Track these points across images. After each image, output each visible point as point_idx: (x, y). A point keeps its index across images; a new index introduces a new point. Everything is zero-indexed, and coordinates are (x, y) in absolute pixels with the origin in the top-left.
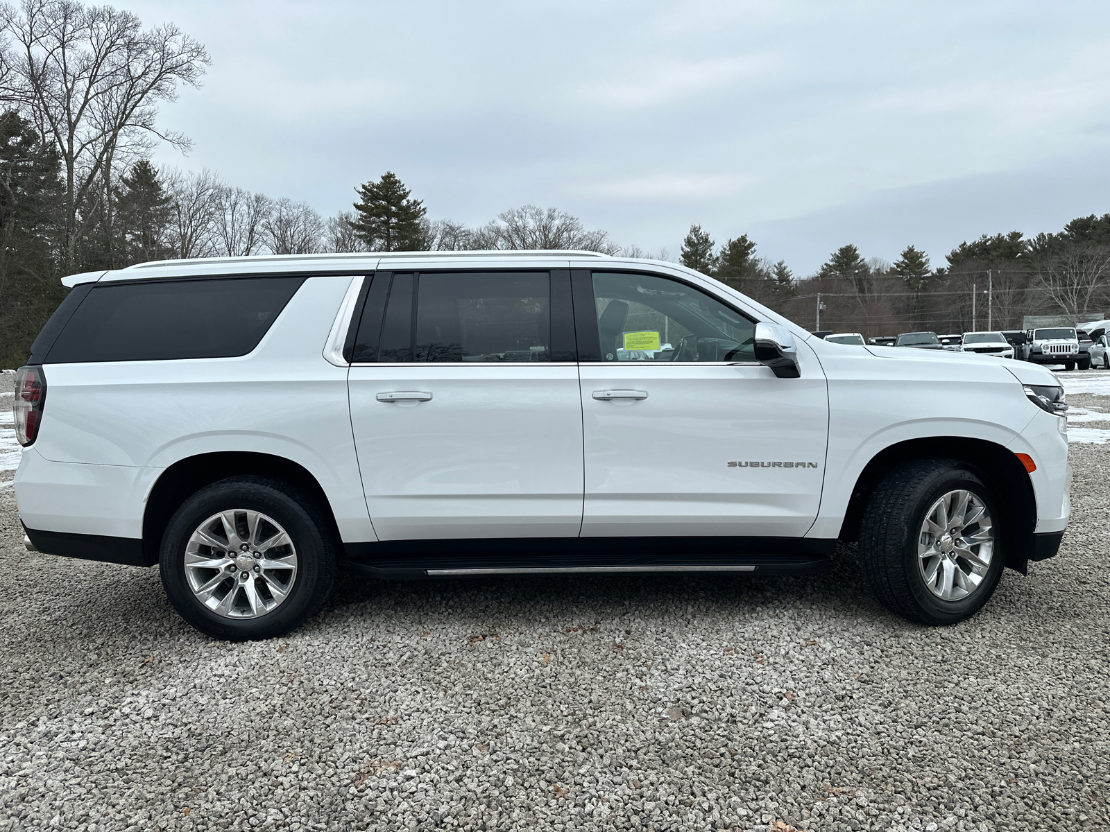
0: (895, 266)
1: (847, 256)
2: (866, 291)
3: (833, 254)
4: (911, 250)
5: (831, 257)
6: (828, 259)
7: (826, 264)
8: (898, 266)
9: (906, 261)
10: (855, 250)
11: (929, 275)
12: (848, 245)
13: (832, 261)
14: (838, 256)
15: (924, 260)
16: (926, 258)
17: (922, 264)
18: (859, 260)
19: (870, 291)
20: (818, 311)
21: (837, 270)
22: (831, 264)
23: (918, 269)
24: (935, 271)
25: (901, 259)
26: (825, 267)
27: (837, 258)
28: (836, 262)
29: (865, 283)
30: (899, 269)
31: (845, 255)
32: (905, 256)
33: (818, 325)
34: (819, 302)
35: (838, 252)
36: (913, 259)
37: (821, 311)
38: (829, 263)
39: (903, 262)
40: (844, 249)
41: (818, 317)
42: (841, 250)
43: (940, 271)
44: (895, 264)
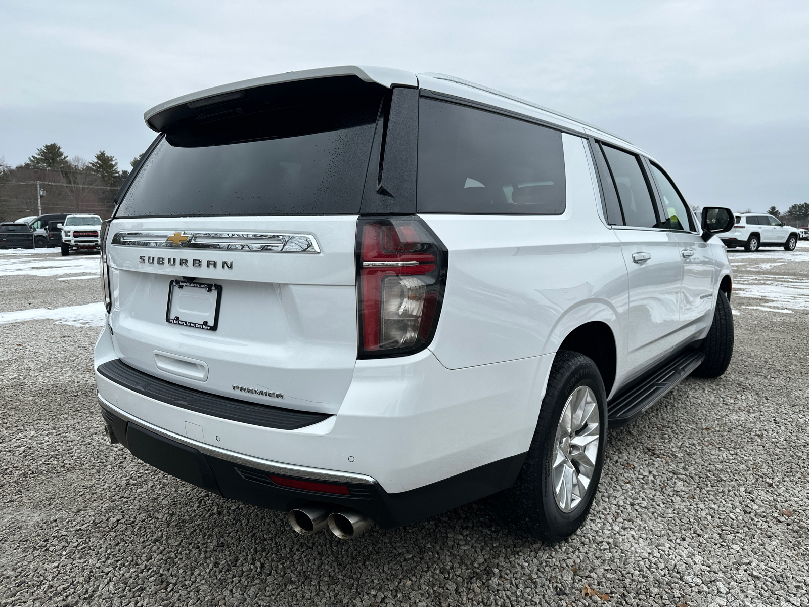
0: (91, 165)
1: (52, 153)
2: (72, 182)
3: (40, 149)
4: (103, 154)
5: (38, 151)
6: (35, 153)
7: (33, 157)
8: (93, 165)
9: (100, 162)
10: (59, 148)
11: (117, 174)
12: (53, 143)
13: (39, 155)
14: (44, 151)
15: (114, 163)
16: (115, 162)
17: (112, 166)
18: (63, 157)
19: (75, 183)
20: (39, 197)
21: (44, 163)
22: (38, 157)
23: (110, 170)
24: (121, 173)
25: (96, 160)
26: (32, 159)
27: (42, 153)
28: (42, 156)
29: (71, 176)
30: (94, 168)
31: (50, 151)
32: (98, 157)
33: (40, 208)
34: (39, 189)
35: (43, 148)
36: (104, 162)
37: (42, 196)
38: (36, 156)
39: (97, 163)
40: (50, 146)
41: (39, 200)
42: (46, 146)
43: (125, 172)
44: (91, 163)
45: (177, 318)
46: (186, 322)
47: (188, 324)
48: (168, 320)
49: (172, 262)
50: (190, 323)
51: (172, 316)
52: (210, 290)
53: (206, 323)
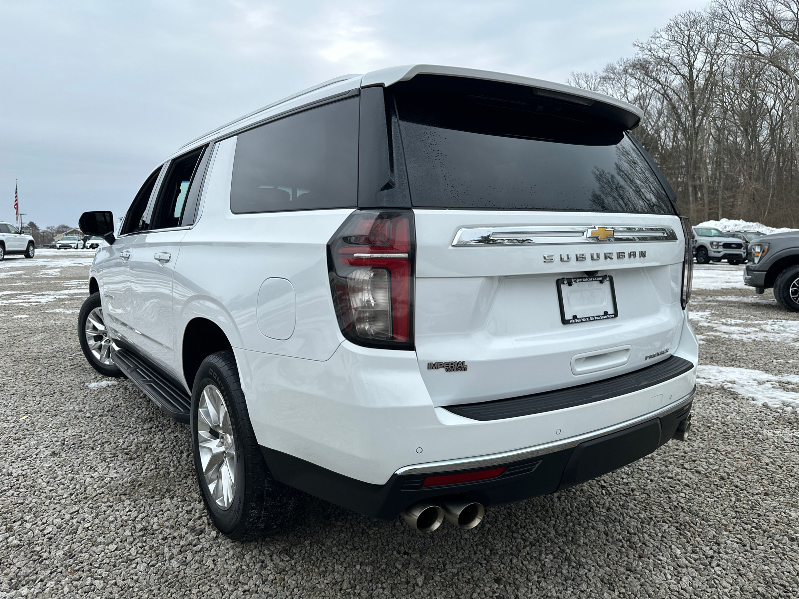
45: (575, 317)
46: (589, 318)
47: (592, 319)
48: (565, 322)
49: (595, 257)
50: (593, 317)
51: (568, 317)
52: (601, 282)
53: (606, 313)
